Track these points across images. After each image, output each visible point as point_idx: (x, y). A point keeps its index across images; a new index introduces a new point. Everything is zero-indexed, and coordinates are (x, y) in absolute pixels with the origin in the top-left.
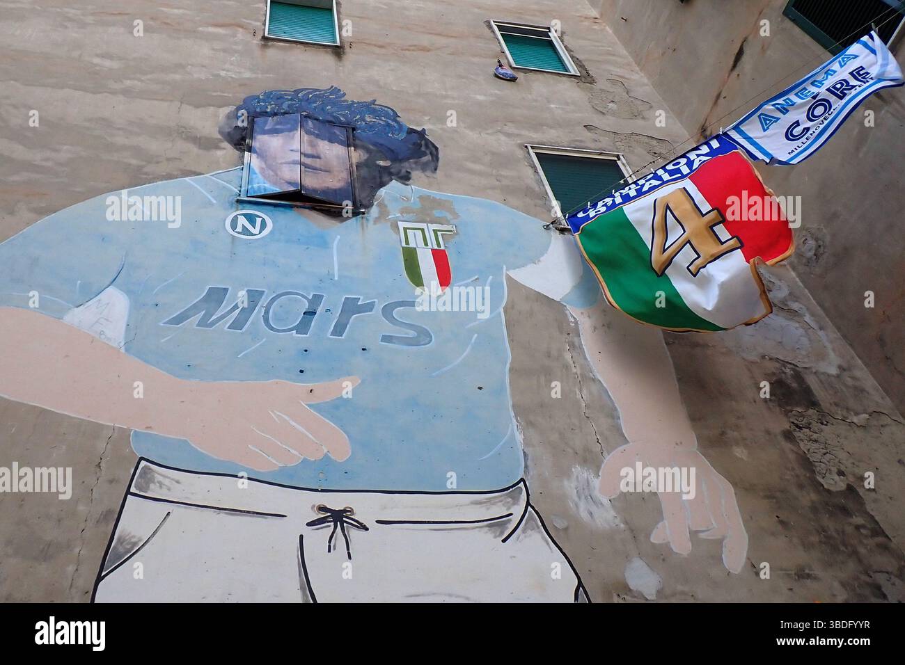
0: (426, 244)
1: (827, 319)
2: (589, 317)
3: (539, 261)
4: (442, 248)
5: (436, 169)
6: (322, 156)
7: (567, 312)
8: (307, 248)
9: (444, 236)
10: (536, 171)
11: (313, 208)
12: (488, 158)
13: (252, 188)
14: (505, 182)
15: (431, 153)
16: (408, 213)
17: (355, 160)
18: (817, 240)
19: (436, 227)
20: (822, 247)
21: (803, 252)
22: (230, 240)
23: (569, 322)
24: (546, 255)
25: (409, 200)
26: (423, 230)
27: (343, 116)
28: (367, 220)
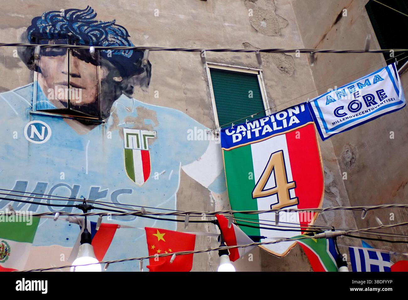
0: (138, 147)
1: (348, 199)
2: (222, 199)
3: (200, 158)
4: (147, 149)
5: (148, 84)
6: (82, 75)
7: (211, 196)
8: (71, 150)
9: (150, 140)
10: (208, 86)
11: (75, 119)
12: (180, 74)
13: (40, 103)
14: (189, 95)
15: (147, 71)
16: (129, 121)
17: (100, 77)
18: (353, 154)
19: (144, 132)
20: (354, 160)
21: (345, 157)
22: (27, 144)
23: (210, 203)
24: (205, 153)
25: (131, 110)
26: (137, 135)
27: (95, 35)
28: (106, 127)
